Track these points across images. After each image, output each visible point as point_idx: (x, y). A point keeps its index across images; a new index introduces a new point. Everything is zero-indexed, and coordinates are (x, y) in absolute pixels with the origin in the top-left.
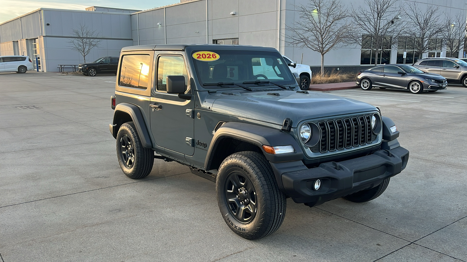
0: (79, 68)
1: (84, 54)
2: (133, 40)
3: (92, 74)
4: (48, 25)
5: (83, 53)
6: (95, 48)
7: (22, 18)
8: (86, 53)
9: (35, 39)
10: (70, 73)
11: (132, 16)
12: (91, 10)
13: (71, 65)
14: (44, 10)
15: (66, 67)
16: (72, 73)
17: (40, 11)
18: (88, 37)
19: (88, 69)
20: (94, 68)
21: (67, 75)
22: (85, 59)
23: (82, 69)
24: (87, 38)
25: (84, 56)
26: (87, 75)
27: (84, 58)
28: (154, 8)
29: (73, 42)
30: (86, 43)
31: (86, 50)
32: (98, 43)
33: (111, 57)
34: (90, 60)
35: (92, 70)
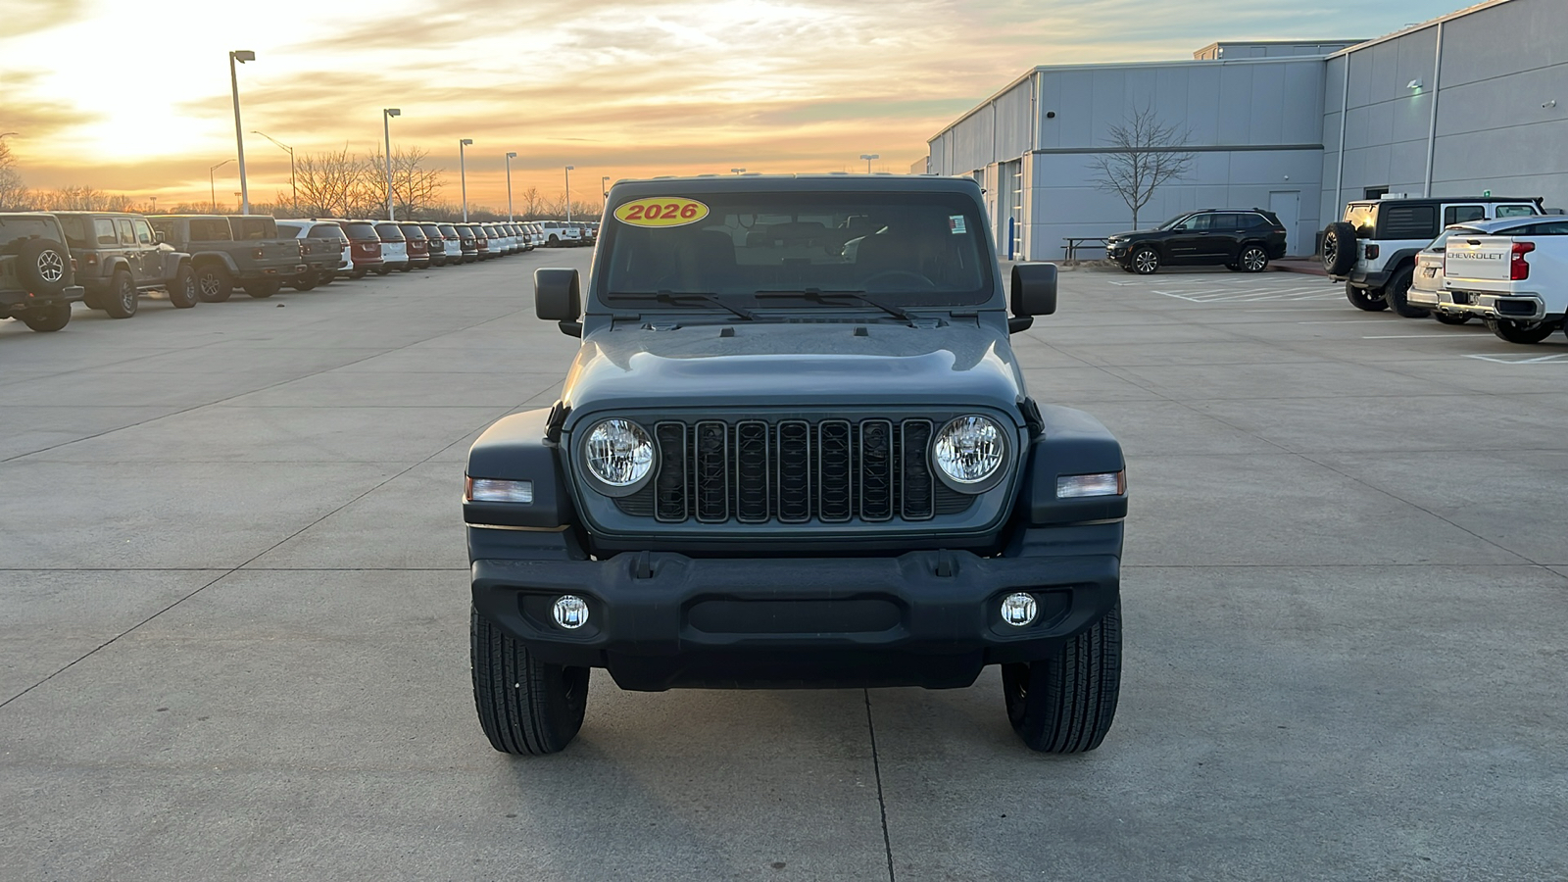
0: (1109, 247)
1: (1136, 201)
2: (1323, 148)
3: (1145, 268)
4: (1051, 115)
5: (1131, 201)
6: (1173, 181)
7: (999, 101)
8: (1144, 199)
9: (1019, 161)
10: (1085, 263)
11: (1329, 63)
12: (1208, 58)
13: (1101, 239)
14: (1045, 73)
15: (1085, 243)
16: (1090, 265)
17: (1034, 74)
18: (1155, 145)
19: (1134, 251)
20: (1153, 247)
21: (1074, 270)
22: (1135, 219)
23: (1116, 249)
24: (1149, 150)
25: (1135, 210)
26: (1130, 271)
27: (1135, 214)
28: (1406, 28)
29: (1105, 164)
30: (1145, 167)
31: (1142, 190)
32: (1183, 164)
33: (1214, 211)
34: (1150, 223)
35: (1144, 255)
